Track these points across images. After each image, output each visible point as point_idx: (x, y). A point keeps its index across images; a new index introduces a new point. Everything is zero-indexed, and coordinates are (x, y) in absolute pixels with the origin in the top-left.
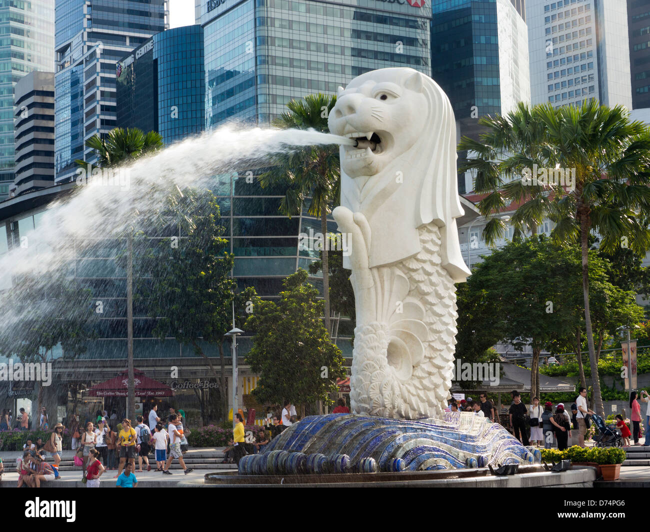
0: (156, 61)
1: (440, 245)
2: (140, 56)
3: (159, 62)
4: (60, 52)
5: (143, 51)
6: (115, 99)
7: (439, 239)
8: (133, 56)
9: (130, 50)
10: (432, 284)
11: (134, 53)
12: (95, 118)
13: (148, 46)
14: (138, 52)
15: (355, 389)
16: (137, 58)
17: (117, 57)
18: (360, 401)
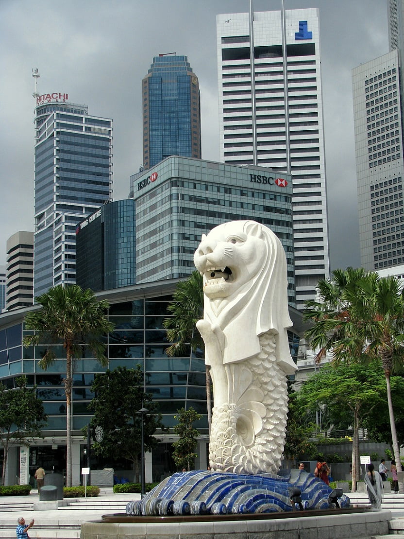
0: (103, 224)
1: (275, 348)
2: (92, 220)
3: (105, 224)
4: (38, 218)
5: (94, 217)
6: (75, 250)
7: (274, 343)
8: (87, 220)
9: (85, 217)
10: (269, 376)
11: (88, 218)
12: (61, 263)
13: (98, 214)
14: (91, 218)
15: (212, 453)
16: (90, 222)
17: (77, 221)
18: (216, 462)
